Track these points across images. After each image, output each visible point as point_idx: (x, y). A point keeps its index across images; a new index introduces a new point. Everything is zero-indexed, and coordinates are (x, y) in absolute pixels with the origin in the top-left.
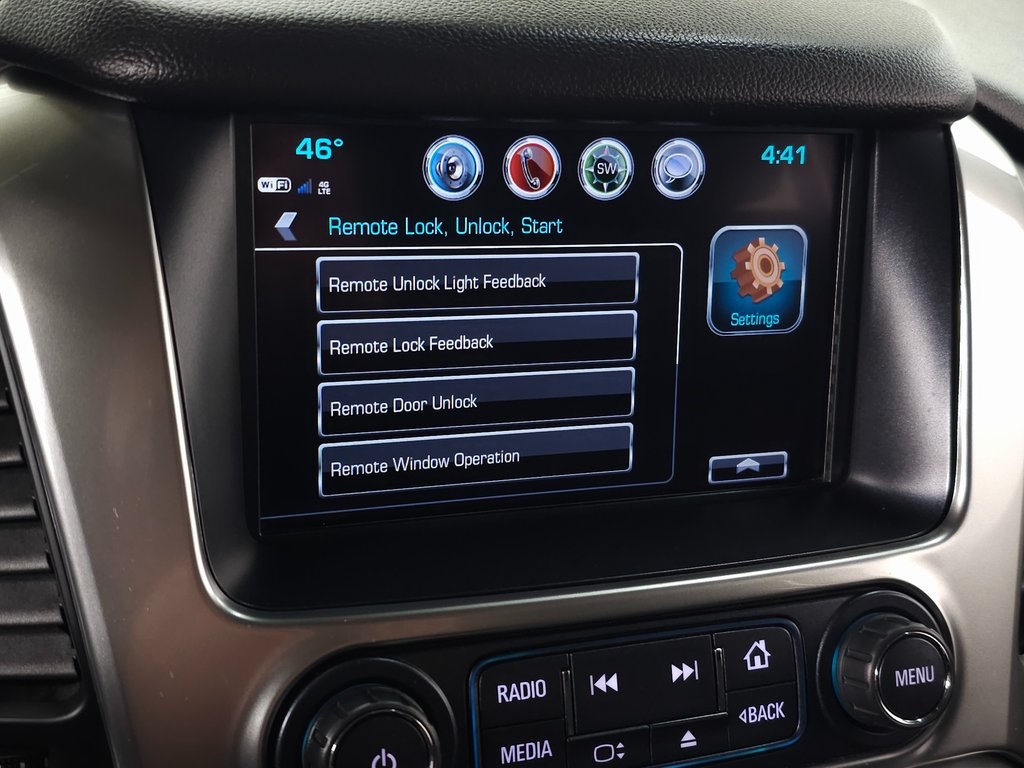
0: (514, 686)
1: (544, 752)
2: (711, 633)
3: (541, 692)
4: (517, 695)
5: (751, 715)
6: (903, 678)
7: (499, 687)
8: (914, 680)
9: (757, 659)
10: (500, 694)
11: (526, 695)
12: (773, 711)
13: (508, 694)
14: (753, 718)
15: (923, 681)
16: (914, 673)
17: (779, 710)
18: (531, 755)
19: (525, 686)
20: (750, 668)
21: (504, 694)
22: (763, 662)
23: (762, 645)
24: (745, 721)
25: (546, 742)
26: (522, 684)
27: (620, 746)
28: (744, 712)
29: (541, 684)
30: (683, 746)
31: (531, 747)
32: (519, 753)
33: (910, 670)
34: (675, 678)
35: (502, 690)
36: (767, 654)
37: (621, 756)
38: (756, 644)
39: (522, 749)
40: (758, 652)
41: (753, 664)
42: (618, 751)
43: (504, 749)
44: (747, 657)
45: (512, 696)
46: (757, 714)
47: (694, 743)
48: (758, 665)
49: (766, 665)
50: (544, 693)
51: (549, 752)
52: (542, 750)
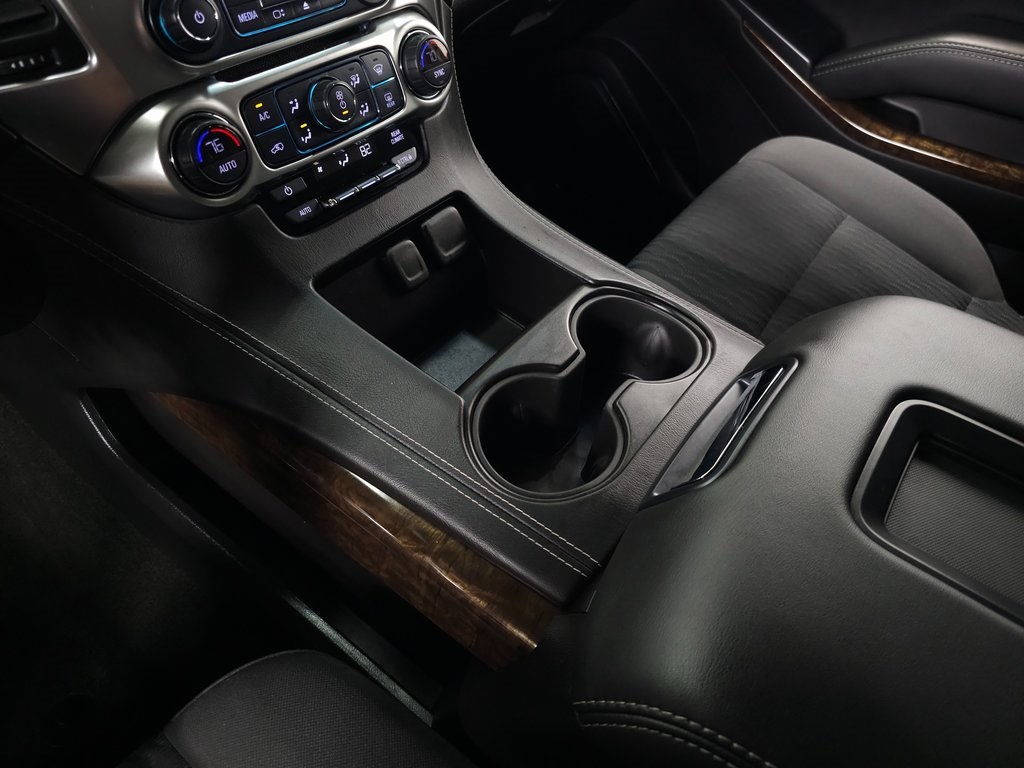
18: (250, 18)
25: (254, 12)
27: (282, 11)
30: (305, 9)
31: (249, 14)
32: (245, 17)
37: (283, 15)
39: (246, 15)
42: (281, 13)
43: (238, 16)
47: (309, 7)
51: (256, 16)
52: (253, 15)
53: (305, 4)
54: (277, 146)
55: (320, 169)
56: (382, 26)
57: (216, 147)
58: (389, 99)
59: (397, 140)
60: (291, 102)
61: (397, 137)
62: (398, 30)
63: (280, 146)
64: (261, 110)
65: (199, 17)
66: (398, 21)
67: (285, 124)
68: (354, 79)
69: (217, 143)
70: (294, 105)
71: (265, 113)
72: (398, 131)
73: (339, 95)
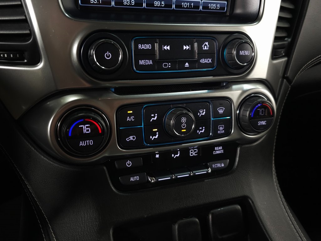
0: (143, 45)
1: (150, 63)
2: (194, 39)
3: (150, 48)
4: (144, 47)
5: (203, 61)
6: (242, 53)
7: (139, 45)
8: (244, 54)
9: (206, 47)
10: (139, 47)
11: (146, 48)
12: (209, 61)
13: (141, 47)
14: (203, 62)
15: (247, 54)
16: (245, 52)
17: (210, 61)
18: (147, 63)
19: (146, 46)
20: (203, 49)
21: (140, 47)
22: (207, 48)
23: (207, 43)
24: (201, 62)
25: (151, 60)
26: (145, 45)
27: (170, 64)
28: (201, 60)
29: (150, 45)
30: (185, 66)
31: (147, 61)
32: (144, 62)
33: (244, 51)
34: (184, 49)
35: (140, 46)
36: (208, 46)
37: (170, 66)
38: (205, 43)
39: (145, 61)
40: (206, 45)
41: (204, 48)
42: (169, 65)
43: (140, 61)
44: (203, 46)
45: (142, 48)
46: (205, 61)
47: (188, 66)
48: (206, 48)
49: (208, 49)
50: (151, 48)
51: (152, 63)
52: (150, 62)
53: (187, 64)
54: (131, 138)
55: (157, 156)
56: (234, 87)
57: (86, 129)
58: (221, 128)
59: (218, 152)
60: (153, 115)
61: (219, 150)
62: (244, 92)
63: (134, 138)
64: (130, 115)
65: (108, 56)
66: (246, 87)
67: (143, 126)
68: (201, 112)
69: (87, 127)
70: (154, 117)
71: (132, 117)
72: (221, 147)
73: (184, 120)
